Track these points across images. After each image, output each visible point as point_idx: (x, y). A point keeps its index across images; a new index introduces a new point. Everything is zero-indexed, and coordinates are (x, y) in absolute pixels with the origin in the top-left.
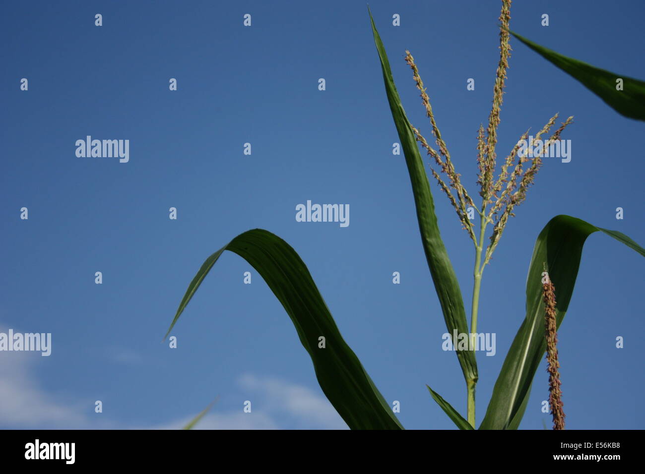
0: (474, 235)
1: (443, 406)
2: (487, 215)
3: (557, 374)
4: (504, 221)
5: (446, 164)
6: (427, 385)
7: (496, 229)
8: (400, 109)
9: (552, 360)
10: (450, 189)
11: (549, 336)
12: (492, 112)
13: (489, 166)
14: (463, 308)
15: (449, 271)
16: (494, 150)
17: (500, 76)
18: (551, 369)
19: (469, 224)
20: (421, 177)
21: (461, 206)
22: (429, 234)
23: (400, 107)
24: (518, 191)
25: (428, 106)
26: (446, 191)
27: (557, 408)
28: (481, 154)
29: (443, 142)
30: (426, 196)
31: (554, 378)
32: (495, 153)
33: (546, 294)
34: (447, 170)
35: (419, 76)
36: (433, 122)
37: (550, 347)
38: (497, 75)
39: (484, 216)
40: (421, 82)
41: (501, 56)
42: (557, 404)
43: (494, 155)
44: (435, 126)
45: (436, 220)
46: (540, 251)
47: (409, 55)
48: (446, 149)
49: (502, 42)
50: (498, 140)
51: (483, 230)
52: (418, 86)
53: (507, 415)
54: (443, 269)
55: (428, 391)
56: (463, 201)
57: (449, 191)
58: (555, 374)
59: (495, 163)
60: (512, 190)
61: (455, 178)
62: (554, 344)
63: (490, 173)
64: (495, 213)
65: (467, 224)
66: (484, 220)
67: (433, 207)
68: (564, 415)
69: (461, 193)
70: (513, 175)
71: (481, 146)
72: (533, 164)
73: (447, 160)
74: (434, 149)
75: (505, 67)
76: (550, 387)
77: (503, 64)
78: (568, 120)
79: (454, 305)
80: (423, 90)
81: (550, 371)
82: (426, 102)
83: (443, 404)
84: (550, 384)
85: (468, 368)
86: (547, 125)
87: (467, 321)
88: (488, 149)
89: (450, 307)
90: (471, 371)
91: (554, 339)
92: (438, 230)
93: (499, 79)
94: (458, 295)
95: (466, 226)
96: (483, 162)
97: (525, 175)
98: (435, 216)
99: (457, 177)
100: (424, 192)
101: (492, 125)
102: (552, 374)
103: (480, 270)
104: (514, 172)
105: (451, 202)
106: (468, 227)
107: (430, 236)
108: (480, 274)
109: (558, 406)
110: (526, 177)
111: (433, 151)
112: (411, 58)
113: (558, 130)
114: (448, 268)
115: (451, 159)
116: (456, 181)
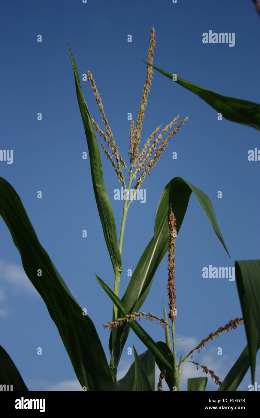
0: (125, 184)
1: (104, 286)
2: (134, 172)
3: (173, 272)
4: (143, 177)
5: (110, 140)
6: (95, 273)
7: (138, 182)
8: (84, 105)
9: (171, 263)
10: (112, 156)
11: (170, 248)
12: (140, 110)
13: (136, 143)
14: (115, 228)
15: (108, 205)
16: (140, 133)
17: (146, 89)
18: (170, 268)
19: (122, 178)
20: (95, 147)
21: (118, 166)
22: (97, 181)
23: (85, 103)
24: (153, 159)
25: (101, 105)
26: (110, 158)
27: (172, 292)
28: (132, 136)
29: (109, 127)
30: (97, 158)
31: (171, 274)
32: (140, 136)
33: (170, 223)
34: (110, 144)
35: (95, 86)
36: (103, 114)
37: (171, 255)
38: (144, 88)
39: (132, 173)
40: (97, 90)
41: (147, 77)
42: (172, 290)
43: (140, 137)
44: (105, 117)
45: (102, 173)
46: (165, 196)
47: (89, 73)
48: (111, 131)
49: (148, 69)
50: (142, 128)
51: (131, 182)
52: (95, 92)
53: (138, 294)
54: (105, 203)
55: (95, 276)
56: (119, 163)
57: (111, 158)
58: (173, 271)
59: (140, 142)
60: (149, 158)
61: (115, 149)
62: (173, 253)
63: (137, 147)
64: (138, 172)
65: (121, 178)
66: (131, 176)
67: (101, 165)
68: (175, 296)
69: (118, 158)
70: (150, 150)
71: (132, 132)
72: (163, 144)
73: (111, 138)
74: (103, 131)
75: (149, 84)
76: (168, 279)
77: (148, 82)
78: (185, 119)
79: (110, 225)
80: (97, 95)
81: (169, 269)
82: (99, 102)
83: (104, 285)
84: (169, 277)
85: (116, 265)
86: (172, 122)
87: (118, 236)
88: (136, 133)
89: (108, 227)
90: (118, 266)
91: (174, 250)
92: (103, 179)
93: (145, 90)
94: (113, 219)
95: (120, 179)
96: (133, 141)
97: (158, 150)
98: (102, 171)
99: (116, 148)
100: (96, 156)
101: (140, 118)
102: (171, 271)
103: (127, 205)
104: (151, 148)
105: (112, 164)
106: (121, 179)
107: (98, 183)
108: (127, 208)
109: (172, 291)
110: (158, 151)
111: (102, 132)
112: (90, 75)
113: (179, 125)
114: (108, 203)
115: (113, 137)
116: (115, 151)
